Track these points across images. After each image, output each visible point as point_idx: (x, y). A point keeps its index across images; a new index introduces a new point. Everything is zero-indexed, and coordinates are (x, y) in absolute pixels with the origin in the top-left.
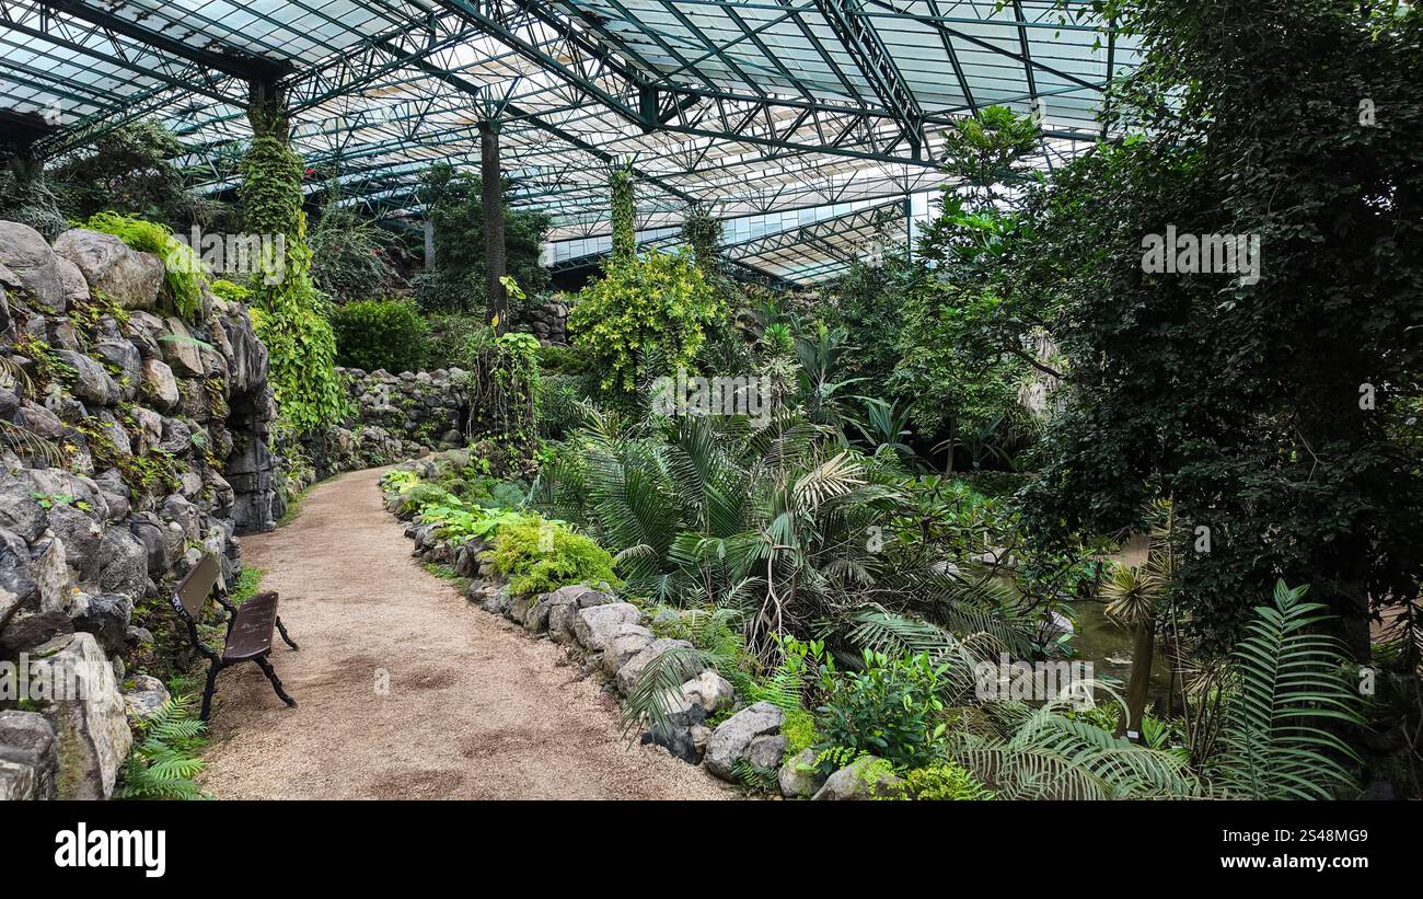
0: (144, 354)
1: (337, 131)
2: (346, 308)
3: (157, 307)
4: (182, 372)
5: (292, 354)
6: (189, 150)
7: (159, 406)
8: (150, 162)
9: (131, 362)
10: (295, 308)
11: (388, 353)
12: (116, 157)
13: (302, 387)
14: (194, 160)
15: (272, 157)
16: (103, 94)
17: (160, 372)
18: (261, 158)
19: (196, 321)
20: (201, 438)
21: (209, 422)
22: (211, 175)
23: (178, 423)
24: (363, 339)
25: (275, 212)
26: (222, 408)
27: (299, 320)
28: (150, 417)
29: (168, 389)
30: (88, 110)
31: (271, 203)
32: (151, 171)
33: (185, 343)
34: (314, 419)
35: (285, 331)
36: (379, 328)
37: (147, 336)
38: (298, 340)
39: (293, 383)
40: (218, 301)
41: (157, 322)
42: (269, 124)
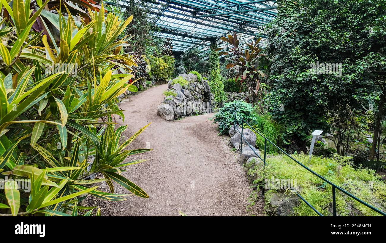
0: (195, 86)
1: (228, 44)
2: (228, 80)
3: (197, 81)
4: (199, 88)
5: (217, 89)
6: (202, 52)
7: (197, 92)
8: (196, 56)
9: (194, 87)
10: (217, 81)
11: (236, 89)
12: (191, 55)
13: (218, 94)
14: (203, 53)
15: (214, 54)
16: (189, 46)
17: (197, 88)
18: (212, 54)
19: (201, 83)
20: (201, 96)
21: (202, 95)
22: (206, 56)
23: (198, 94)
24: (232, 86)
25: (214, 64)
26: (203, 93)
27: (218, 83)
28: (196, 92)
29: (198, 90)
30: (187, 49)
31: (214, 62)
32: (196, 57)
33: (199, 85)
34: (220, 100)
35: (215, 85)
36: (235, 84)
37: (196, 84)
38: (218, 86)
39: (217, 94)
40: (203, 80)
41: (197, 83)
42: (213, 48)
